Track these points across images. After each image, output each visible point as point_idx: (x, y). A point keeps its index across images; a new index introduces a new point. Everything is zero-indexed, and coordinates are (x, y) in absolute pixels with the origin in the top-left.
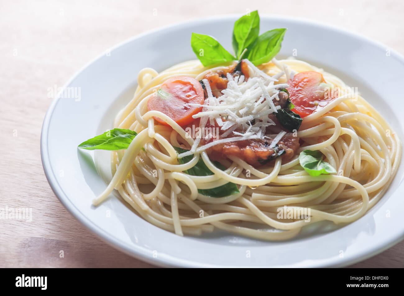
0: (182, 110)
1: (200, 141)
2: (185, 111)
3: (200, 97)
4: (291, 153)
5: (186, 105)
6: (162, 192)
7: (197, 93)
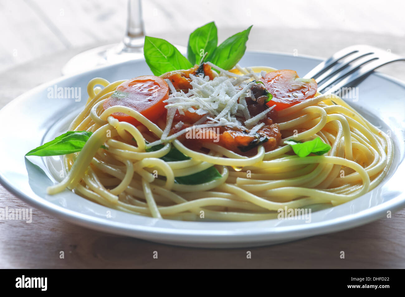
0: (146, 103)
1: (170, 130)
2: (150, 102)
3: (165, 89)
4: (274, 141)
5: (149, 98)
6: (130, 185)
7: (161, 86)
